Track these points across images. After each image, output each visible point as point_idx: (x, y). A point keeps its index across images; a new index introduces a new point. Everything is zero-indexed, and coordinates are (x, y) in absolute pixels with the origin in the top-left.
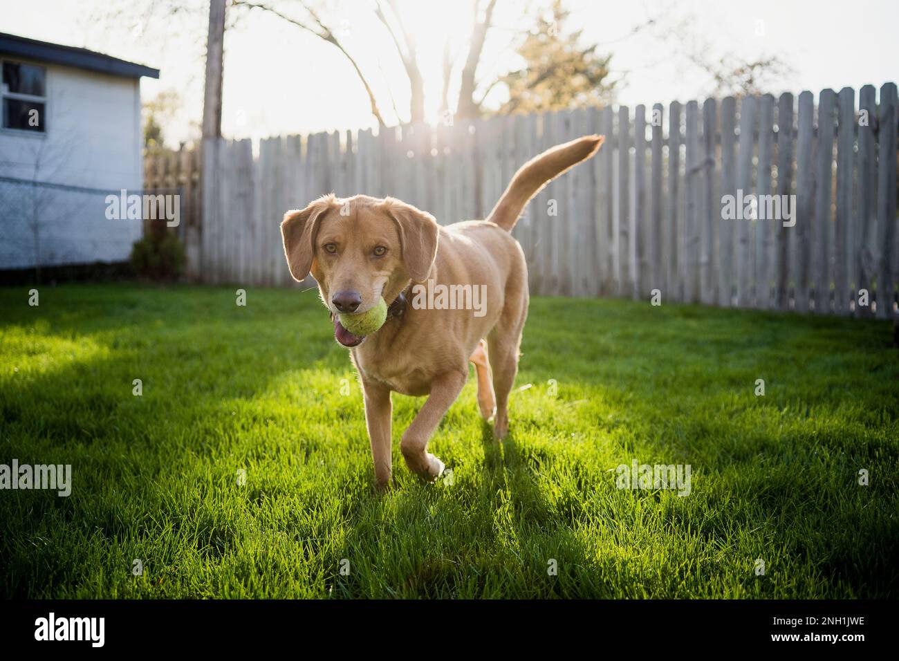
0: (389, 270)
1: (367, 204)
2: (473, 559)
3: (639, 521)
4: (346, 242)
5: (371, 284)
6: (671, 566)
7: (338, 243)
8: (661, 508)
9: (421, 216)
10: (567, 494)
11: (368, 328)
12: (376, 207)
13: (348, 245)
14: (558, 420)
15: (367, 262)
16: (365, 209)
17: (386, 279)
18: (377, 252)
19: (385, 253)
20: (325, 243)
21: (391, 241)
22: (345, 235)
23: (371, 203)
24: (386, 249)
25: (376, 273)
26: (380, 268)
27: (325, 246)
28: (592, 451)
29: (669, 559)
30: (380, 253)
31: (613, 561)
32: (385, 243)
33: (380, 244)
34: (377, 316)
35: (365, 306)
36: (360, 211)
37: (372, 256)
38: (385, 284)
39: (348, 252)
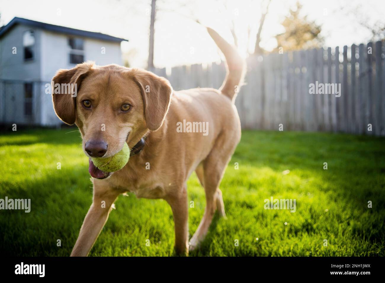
0: (132, 123)
1: (118, 70)
2: (265, 248)
3: (340, 234)
4: (99, 100)
5: (117, 133)
6: (356, 254)
7: (93, 100)
8: (350, 228)
9: (159, 80)
10: (306, 220)
11: (114, 168)
12: (124, 73)
13: (101, 102)
14: (302, 187)
15: (115, 116)
16: (116, 74)
17: (130, 129)
18: (123, 108)
19: (130, 109)
20: (83, 99)
21: (135, 100)
22: (99, 94)
23: (121, 70)
24: (131, 106)
25: (122, 124)
26: (125, 120)
27: (83, 102)
28: (318, 201)
29: (355, 251)
30: (126, 109)
31: (329, 251)
32: (130, 101)
33: (127, 102)
34: (122, 159)
35: (112, 152)
36: (112, 75)
37: (120, 111)
38: (129, 133)
39: (100, 107)
